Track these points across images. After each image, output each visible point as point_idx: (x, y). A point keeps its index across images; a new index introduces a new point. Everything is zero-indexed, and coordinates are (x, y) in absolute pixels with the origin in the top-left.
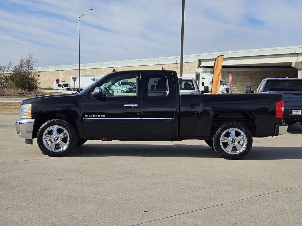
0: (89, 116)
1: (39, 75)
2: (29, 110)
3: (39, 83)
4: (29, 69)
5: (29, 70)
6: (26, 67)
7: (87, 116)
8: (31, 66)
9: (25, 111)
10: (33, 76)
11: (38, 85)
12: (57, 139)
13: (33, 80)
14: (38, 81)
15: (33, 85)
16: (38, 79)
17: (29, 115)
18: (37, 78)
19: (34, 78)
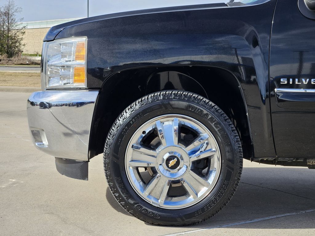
0: (294, 81)
1: (24, 33)
2: (78, 58)
3: (24, 45)
4: (8, 22)
5: (9, 24)
6: (4, 19)
7: (288, 81)
8: (12, 18)
9: (63, 61)
10: (15, 34)
11: (22, 48)
12: (178, 163)
13: (15, 39)
14: (22, 42)
15: (15, 47)
16: (22, 39)
17: (79, 75)
18: (21, 37)
19: (17, 37)
